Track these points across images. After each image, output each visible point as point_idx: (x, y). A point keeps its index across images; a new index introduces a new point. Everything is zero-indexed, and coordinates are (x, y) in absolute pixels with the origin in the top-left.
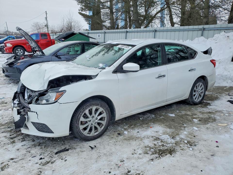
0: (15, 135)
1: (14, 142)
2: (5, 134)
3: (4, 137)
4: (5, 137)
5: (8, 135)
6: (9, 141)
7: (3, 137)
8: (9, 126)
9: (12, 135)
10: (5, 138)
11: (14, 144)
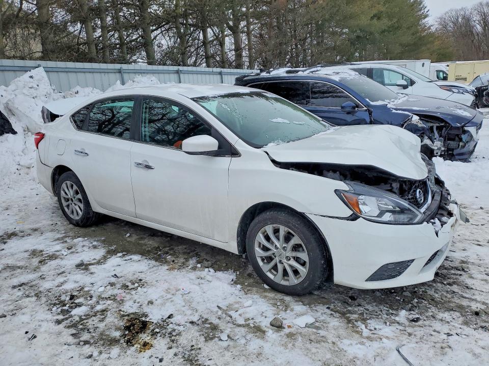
0: (453, 272)
1: (463, 262)
2: (469, 282)
3: (473, 278)
4: (471, 277)
5: (465, 278)
6: (470, 266)
7: (476, 279)
8: (449, 296)
9: (457, 275)
10: (473, 275)
11: (465, 260)
